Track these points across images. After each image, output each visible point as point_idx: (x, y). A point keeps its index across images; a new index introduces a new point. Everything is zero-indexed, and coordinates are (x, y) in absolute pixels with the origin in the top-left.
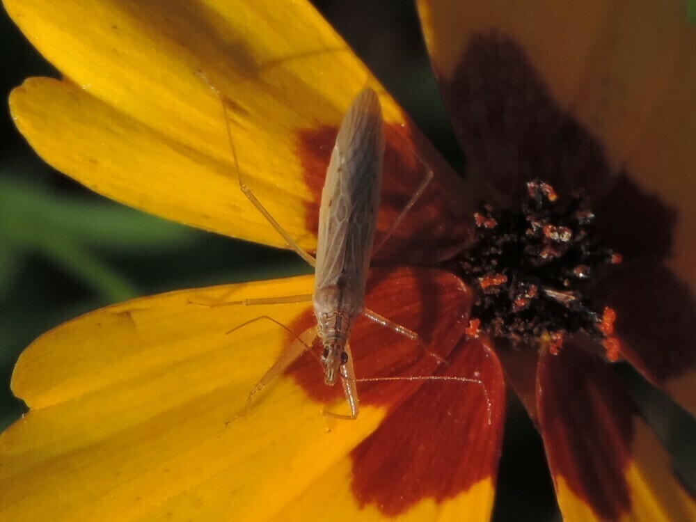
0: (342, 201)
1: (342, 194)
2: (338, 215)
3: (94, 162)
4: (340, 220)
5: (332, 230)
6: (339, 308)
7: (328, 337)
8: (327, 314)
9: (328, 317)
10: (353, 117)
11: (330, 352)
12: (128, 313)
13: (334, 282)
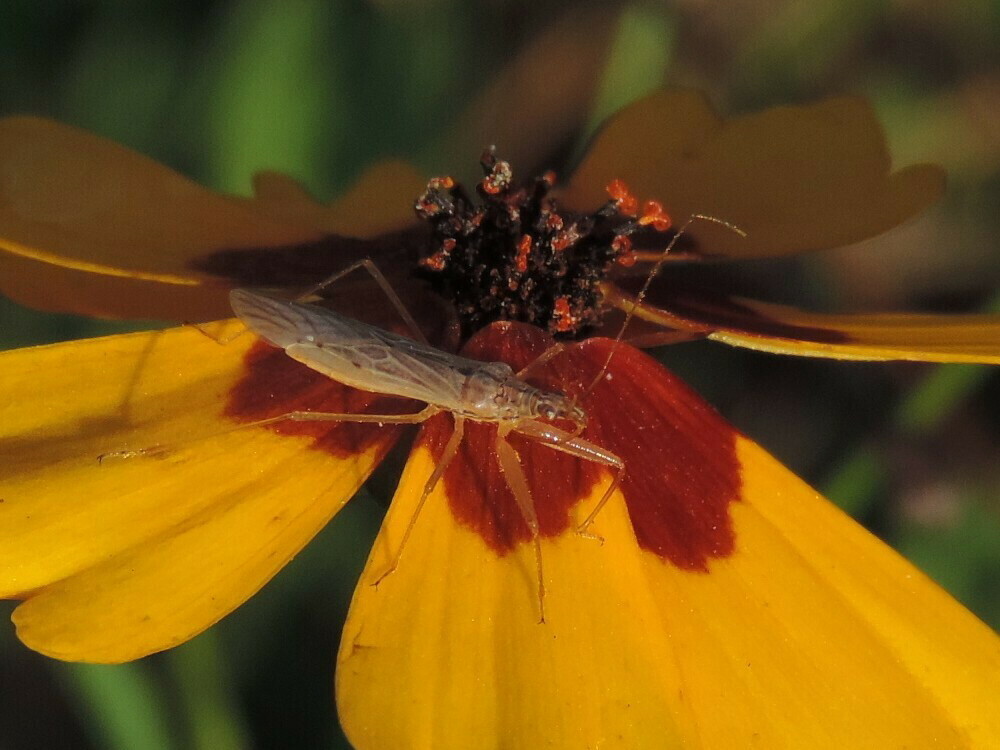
0: (361, 350)
1: (352, 348)
2: (378, 358)
3: (146, 618)
4: (385, 357)
5: (393, 370)
6: (498, 380)
7: (526, 404)
8: (498, 396)
9: (502, 396)
10: (262, 318)
11: (548, 402)
12: (356, 647)
13: (462, 379)
